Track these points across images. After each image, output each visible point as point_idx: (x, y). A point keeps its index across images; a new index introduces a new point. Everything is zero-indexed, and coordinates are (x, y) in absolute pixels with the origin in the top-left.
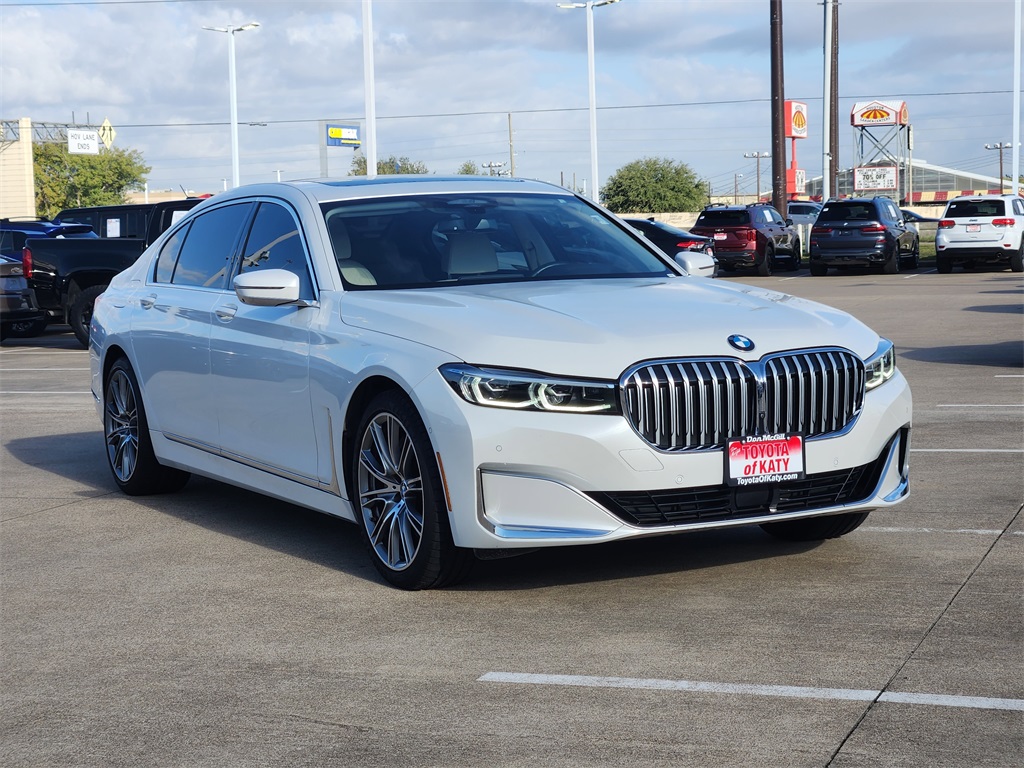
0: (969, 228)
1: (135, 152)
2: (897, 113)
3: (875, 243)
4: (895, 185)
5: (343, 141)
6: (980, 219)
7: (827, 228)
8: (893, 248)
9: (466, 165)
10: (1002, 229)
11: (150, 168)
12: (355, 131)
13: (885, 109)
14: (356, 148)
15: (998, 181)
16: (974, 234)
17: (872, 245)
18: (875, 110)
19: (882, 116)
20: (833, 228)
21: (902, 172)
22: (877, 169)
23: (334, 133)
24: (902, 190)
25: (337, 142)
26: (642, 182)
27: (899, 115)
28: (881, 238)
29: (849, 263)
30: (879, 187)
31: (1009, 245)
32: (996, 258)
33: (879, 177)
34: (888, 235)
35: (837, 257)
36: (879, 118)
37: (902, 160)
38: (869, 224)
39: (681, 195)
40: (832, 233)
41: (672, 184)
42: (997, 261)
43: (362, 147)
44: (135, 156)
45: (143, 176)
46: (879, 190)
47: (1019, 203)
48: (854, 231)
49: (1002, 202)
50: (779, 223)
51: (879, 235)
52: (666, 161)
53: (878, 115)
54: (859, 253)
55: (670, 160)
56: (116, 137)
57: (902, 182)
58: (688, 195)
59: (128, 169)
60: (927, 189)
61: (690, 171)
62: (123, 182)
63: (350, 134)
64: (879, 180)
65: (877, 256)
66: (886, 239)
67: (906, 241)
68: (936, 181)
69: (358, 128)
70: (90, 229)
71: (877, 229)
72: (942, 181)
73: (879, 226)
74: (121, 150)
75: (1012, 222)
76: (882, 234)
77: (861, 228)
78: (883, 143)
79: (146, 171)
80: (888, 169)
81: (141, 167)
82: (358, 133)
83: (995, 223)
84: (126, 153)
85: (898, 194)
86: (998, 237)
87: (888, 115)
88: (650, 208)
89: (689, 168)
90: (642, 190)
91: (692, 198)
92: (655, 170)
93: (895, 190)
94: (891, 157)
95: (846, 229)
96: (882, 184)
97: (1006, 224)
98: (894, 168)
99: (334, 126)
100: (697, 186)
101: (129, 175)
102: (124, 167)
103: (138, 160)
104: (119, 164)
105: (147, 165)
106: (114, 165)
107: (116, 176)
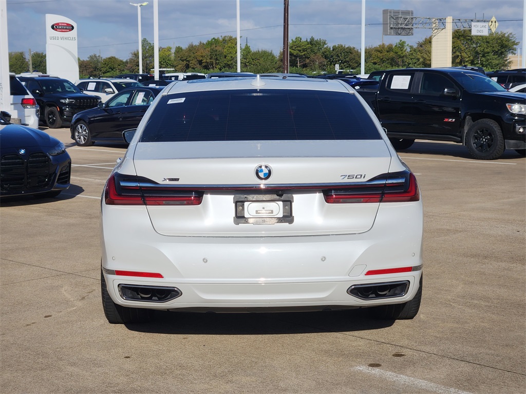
1: (511, 34)
11: (519, 42)
44: (511, 36)
45: (515, 46)
56: (498, 26)
59: (507, 43)
62: (503, 50)
79: (517, 44)
81: (514, 42)
84: (506, 35)
101: (506, 46)
102: (504, 42)
103: (512, 38)
104: (502, 41)
105: (517, 41)
106: (499, 41)
107: (500, 47)
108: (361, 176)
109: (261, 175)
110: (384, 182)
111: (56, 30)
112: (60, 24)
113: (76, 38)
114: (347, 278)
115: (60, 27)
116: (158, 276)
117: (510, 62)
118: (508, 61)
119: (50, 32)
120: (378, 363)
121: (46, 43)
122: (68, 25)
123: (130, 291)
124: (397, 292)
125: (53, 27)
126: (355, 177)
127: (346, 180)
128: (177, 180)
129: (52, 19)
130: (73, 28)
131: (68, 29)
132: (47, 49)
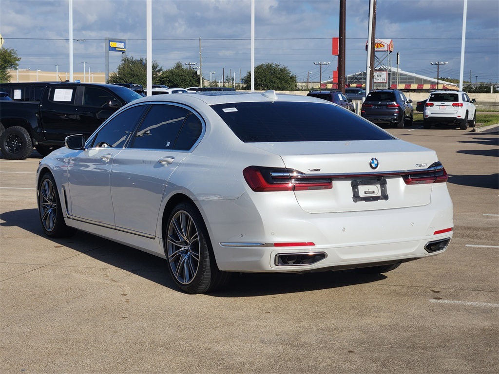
0: (440, 107)
1: (13, 50)
2: (388, 45)
3: (394, 113)
4: (386, 80)
5: (117, 49)
6: (446, 103)
7: (370, 104)
8: (402, 116)
9: (178, 64)
10: (457, 108)
11: (20, 58)
12: (123, 44)
13: (382, 43)
14: (123, 53)
15: (436, 80)
16: (443, 111)
17: (393, 114)
18: (377, 43)
19: (381, 47)
20: (373, 105)
21: (389, 74)
22: (378, 72)
23: (113, 44)
24: (389, 83)
25: (114, 49)
26: (264, 75)
27: (389, 46)
28: (397, 110)
29: (380, 122)
30: (378, 81)
31: (460, 116)
32: (453, 122)
33: (378, 76)
34: (400, 109)
35: (375, 119)
36: (379, 47)
37: (389, 68)
38: (391, 103)
39: (283, 82)
40: (373, 107)
41: (279, 76)
42: (453, 124)
43: (126, 52)
44: (13, 52)
45: (17, 62)
46: (378, 83)
47: (465, 95)
48: (383, 107)
49: (457, 95)
50: (345, 101)
51: (395, 109)
52: (276, 65)
53: (379, 46)
54: (386, 118)
55: (278, 64)
56: (4, 42)
57: (389, 79)
58: (286, 82)
59: (9, 59)
60: (401, 83)
61: (288, 70)
62: (6, 65)
63: (121, 45)
64: (378, 78)
65: (394, 120)
66: (399, 111)
67: (408, 112)
68: (406, 79)
69: (125, 43)
70: (7, 95)
71: (395, 106)
72: (409, 79)
73: (396, 105)
74: (6, 49)
75: (462, 105)
76: (397, 109)
77: (387, 105)
78: (381, 60)
79: (18, 60)
80: (383, 72)
81: (16, 58)
82: (125, 46)
83: (454, 105)
84: (8, 51)
85: (387, 85)
86: (455, 112)
87: (384, 46)
88: (268, 87)
89: (287, 68)
90: (264, 79)
91: (289, 84)
92: (271, 69)
93: (386, 83)
94: (384, 67)
95: (380, 105)
96: (380, 80)
97: (459, 106)
98: (386, 72)
99: (113, 41)
100: (291, 78)
101: (9, 62)
102: (7, 57)
103: (14, 54)
104: (4, 56)
105: (19, 57)
106: (2, 57)
107: (3, 62)
109: (373, 165)
116: (312, 244)
117: (9, 76)
118: (8, 75)
124: (440, 246)
126: (422, 165)
127: (418, 168)
128: (319, 170)
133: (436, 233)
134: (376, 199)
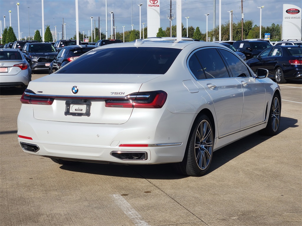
108: (122, 93)
110: (135, 96)
111: (289, 13)
112: (291, 10)
113: (301, 18)
114: (109, 147)
115: (291, 11)
116: (31, 139)
119: (285, 14)
120: (126, 194)
121: (282, 21)
122: (296, 10)
123: (26, 146)
125: (287, 11)
126: (118, 93)
127: (114, 95)
128: (42, 92)
129: (286, 7)
130: (299, 11)
131: (296, 12)
132: (283, 25)
133: (121, 145)
134: (80, 115)
